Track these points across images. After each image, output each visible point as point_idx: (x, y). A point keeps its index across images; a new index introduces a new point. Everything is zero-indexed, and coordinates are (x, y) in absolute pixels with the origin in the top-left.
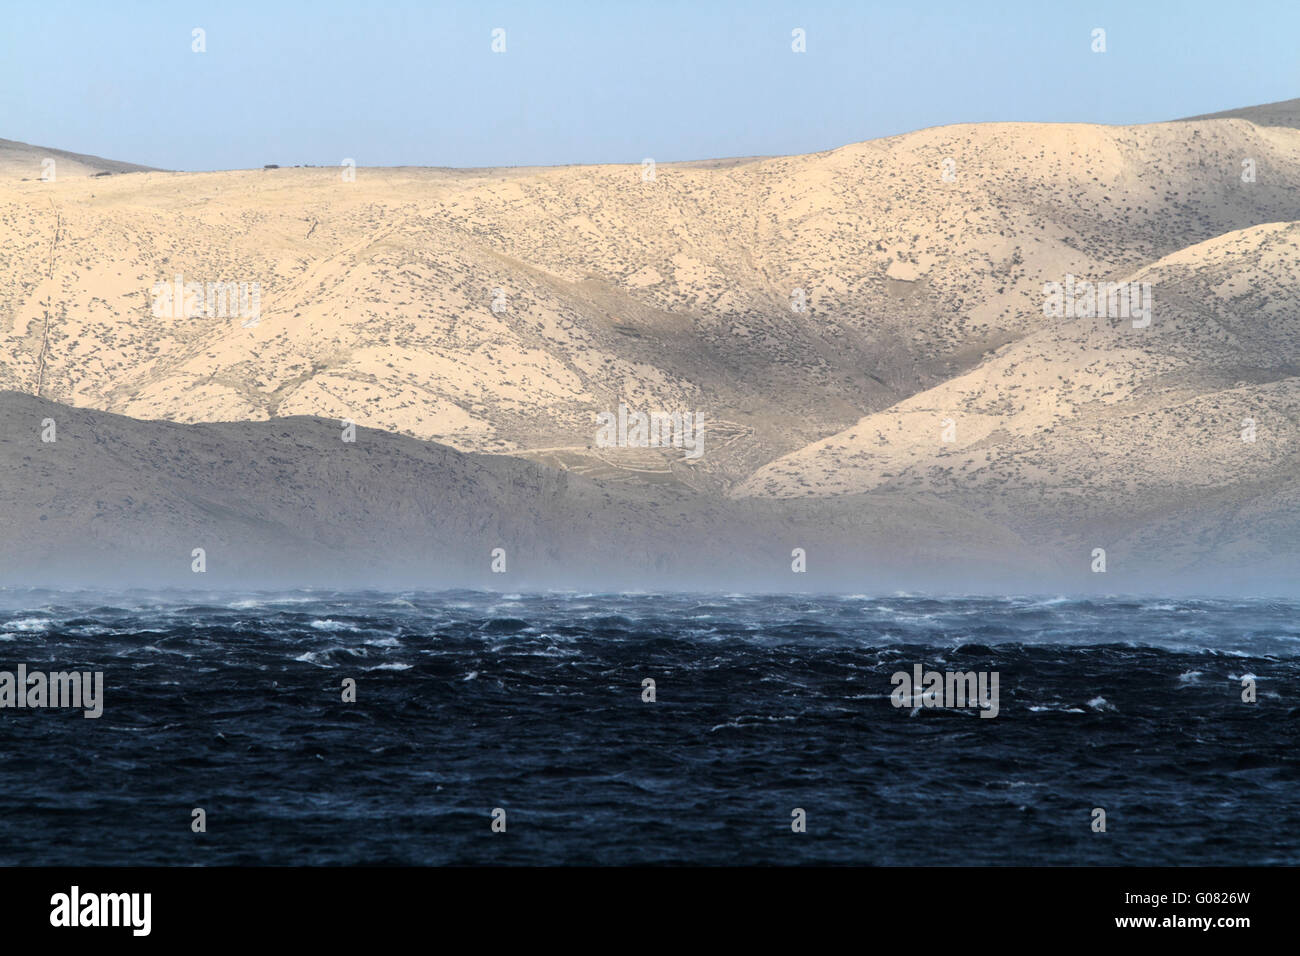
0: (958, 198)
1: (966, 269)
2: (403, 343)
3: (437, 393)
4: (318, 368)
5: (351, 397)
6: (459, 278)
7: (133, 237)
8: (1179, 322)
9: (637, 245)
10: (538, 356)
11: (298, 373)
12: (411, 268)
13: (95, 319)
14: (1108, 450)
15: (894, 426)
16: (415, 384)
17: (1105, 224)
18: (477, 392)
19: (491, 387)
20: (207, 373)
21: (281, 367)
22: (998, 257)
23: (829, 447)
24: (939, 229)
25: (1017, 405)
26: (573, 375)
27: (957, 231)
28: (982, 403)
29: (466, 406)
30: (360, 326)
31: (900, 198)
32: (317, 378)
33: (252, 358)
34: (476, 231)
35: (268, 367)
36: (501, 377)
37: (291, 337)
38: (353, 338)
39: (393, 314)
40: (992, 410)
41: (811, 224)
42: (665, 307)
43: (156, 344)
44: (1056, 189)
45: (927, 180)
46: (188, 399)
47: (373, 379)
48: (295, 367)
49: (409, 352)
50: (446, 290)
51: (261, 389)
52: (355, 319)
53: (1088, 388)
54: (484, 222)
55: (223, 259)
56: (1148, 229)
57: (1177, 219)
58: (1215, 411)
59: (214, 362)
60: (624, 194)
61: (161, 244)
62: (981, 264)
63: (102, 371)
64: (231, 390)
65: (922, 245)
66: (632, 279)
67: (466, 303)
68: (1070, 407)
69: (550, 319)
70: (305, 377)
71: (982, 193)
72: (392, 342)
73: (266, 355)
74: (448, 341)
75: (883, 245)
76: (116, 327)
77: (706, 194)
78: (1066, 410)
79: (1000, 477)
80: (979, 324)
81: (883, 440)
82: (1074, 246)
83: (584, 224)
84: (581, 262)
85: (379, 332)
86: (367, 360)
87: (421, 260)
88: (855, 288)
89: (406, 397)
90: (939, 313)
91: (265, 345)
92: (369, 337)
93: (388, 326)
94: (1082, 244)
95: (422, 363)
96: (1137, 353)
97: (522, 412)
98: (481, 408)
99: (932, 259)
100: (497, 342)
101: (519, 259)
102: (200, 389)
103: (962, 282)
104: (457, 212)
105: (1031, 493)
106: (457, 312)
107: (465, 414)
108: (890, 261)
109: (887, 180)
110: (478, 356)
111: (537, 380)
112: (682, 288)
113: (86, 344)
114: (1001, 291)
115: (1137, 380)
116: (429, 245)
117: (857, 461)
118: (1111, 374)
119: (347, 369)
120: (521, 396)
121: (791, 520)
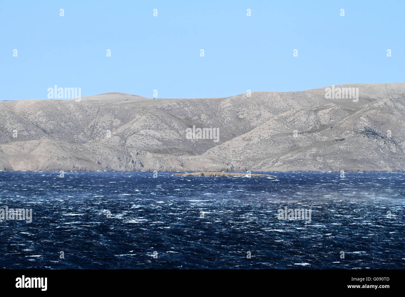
0: (252, 104)
1: (252, 116)
2: (149, 129)
3: (154, 137)
4: (134, 133)
5: (139, 138)
6: (161, 118)
7: (111, 111)
8: (280, 125)
9: (195, 112)
10: (173, 131)
11: (131, 134)
12: (152, 116)
13: (102, 125)
14: (262, 147)
15: (231, 143)
16: (150, 136)
17: (276, 109)
18: (161, 137)
19: (163, 136)
20: (115, 134)
21: (128, 133)
22: (257, 114)
23: (219, 147)
24: (248, 109)
25: (251, 139)
26: (178, 134)
27: (251, 110)
28: (246, 139)
29: (158, 140)
30: (142, 126)
31: (242, 104)
32: (134, 135)
33: (124, 132)
34: (167, 110)
35: (126, 133)
36: (165, 135)
37: (131, 128)
38: (141, 128)
39: (148, 124)
40: (247, 140)
41: (226, 109)
42: (198, 123)
43: (112, 129)
44: (269, 103)
45: (247, 101)
46: (112, 139)
47: (143, 135)
48: (131, 133)
49: (150, 131)
50: (158, 120)
51: (124, 137)
52: (141, 125)
53: (263, 136)
54: (169, 108)
55: (127, 115)
56: (283, 110)
57: (288, 108)
58: (280, 141)
59: (117, 132)
60: (194, 104)
61: (116, 112)
62: (254, 115)
63: (102, 134)
64: (119, 137)
65: (245, 112)
66: (193, 118)
67: (161, 122)
68: (260, 140)
69: (176, 125)
70: (132, 135)
71: (256, 103)
72: (147, 129)
73: (126, 131)
74: (157, 129)
75: (239, 112)
76: (106, 126)
77: (209, 104)
78: (259, 140)
79: (243, 152)
80: (252, 125)
81: (229, 145)
82: (270, 112)
83: (186, 109)
84: (185, 115)
85: (145, 127)
86: (142, 132)
87: (155, 115)
88: (232, 120)
89: (148, 138)
90: (246, 124)
91: (126, 129)
92: (143, 128)
93: (147, 126)
94: (272, 112)
95: (152, 132)
96: (272, 131)
97: (168, 141)
98: (161, 140)
99: (246, 114)
100: (166, 129)
101: (174, 115)
102: (114, 137)
103: (250, 118)
104: (165, 107)
105: (247, 154)
106: (159, 124)
107: (158, 141)
108: (239, 115)
109: (241, 101)
110: (162, 131)
111: (172, 135)
112: (202, 120)
113: (100, 129)
114: (257, 120)
115: (271, 135)
116: (156, 113)
117: (224, 149)
118: (268, 134)
119: (139, 133)
120: (168, 138)
121: (188, 160)
